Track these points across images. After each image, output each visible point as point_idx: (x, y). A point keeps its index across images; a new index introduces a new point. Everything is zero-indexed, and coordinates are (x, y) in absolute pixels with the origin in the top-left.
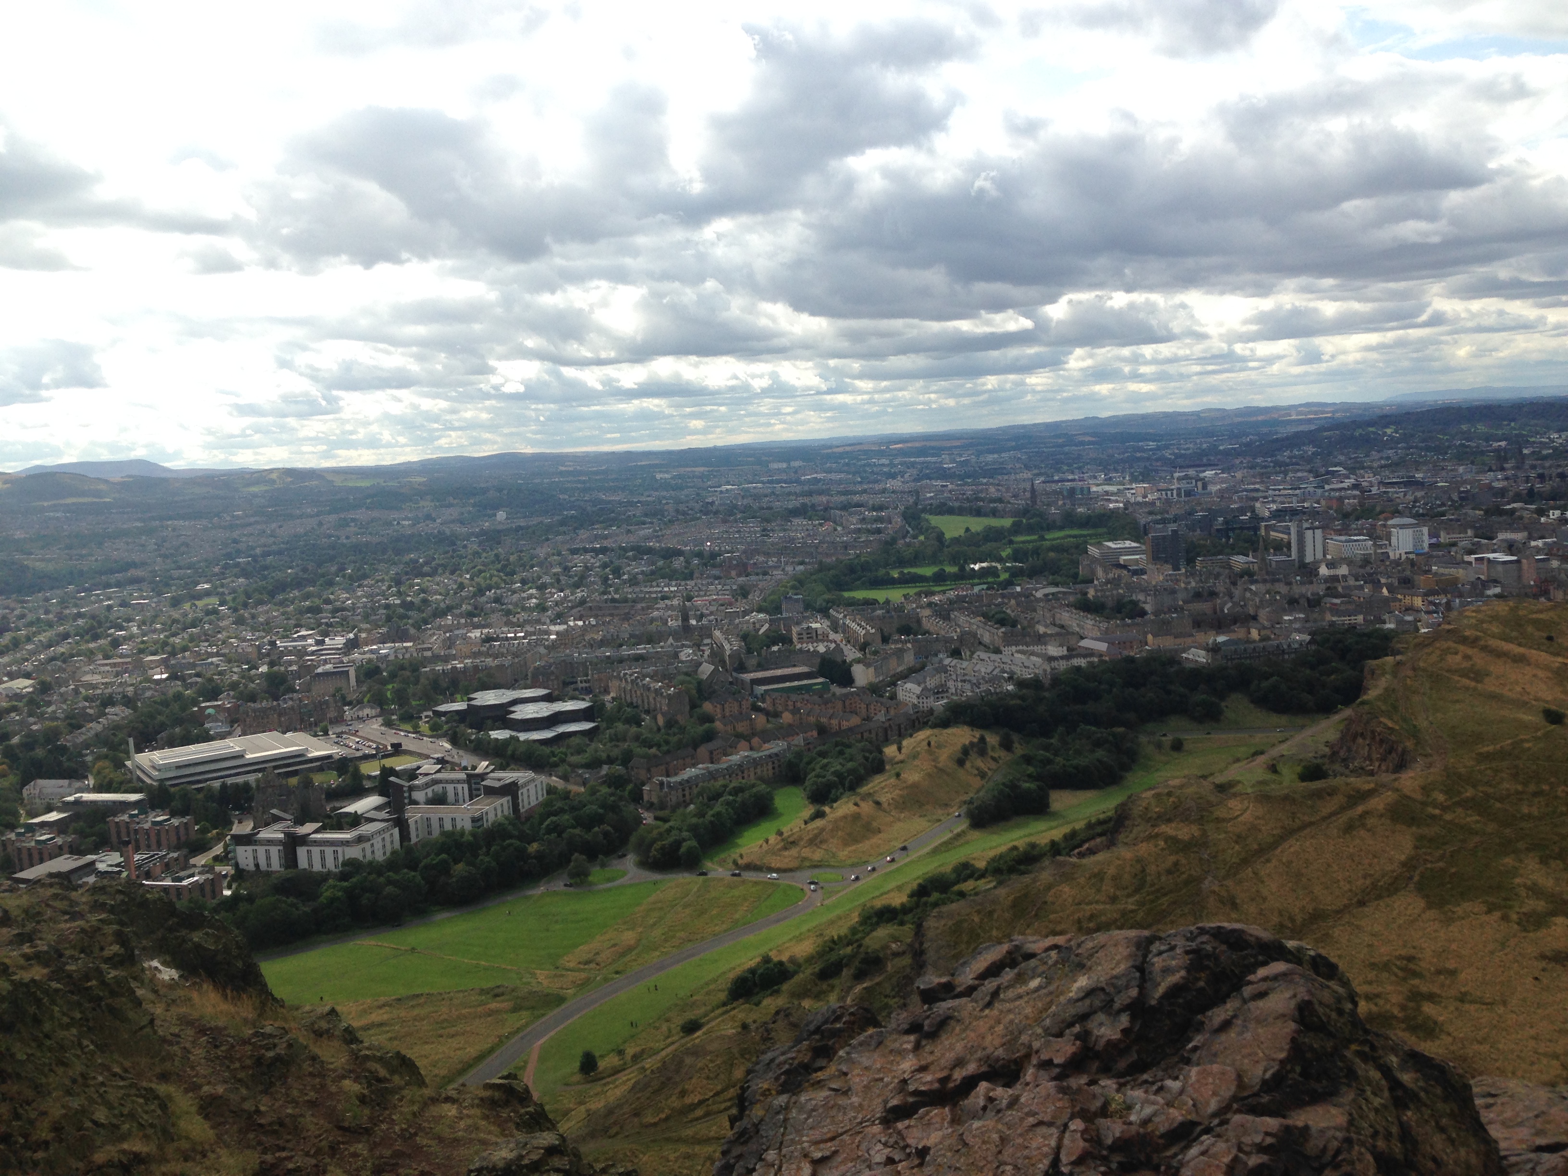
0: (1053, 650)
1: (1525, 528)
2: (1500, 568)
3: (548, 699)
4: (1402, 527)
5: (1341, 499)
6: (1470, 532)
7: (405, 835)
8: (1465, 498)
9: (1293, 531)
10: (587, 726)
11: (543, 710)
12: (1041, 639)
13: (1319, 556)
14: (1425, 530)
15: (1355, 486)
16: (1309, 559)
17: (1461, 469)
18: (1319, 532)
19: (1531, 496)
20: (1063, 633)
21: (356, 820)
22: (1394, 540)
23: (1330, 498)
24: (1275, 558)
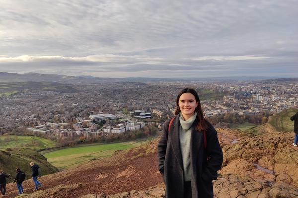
0: (219, 111)
3: (145, 112)
7: (125, 129)
9: (257, 96)
10: (150, 116)
11: (145, 114)
12: (217, 109)
13: (261, 100)
14: (278, 97)
16: (259, 100)
18: (261, 96)
20: (220, 109)
21: (119, 127)
24: (254, 100)
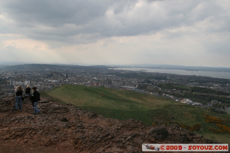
1: (42, 82)
2: (39, 87)
4: (26, 81)
5: (18, 76)
6: (35, 82)
8: (35, 77)
9: (11, 80)
13: (14, 85)
14: (29, 81)
15: (20, 74)
16: (13, 85)
17: (35, 73)
18: (14, 81)
19: (43, 77)
22: (25, 82)
23: (17, 76)
24: (7, 85)
